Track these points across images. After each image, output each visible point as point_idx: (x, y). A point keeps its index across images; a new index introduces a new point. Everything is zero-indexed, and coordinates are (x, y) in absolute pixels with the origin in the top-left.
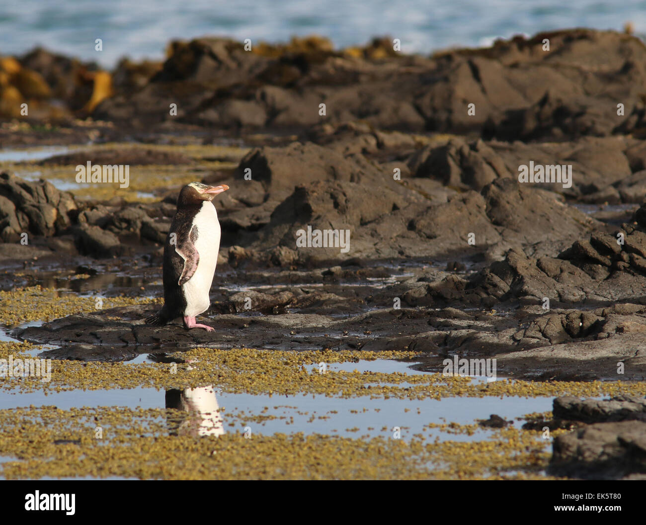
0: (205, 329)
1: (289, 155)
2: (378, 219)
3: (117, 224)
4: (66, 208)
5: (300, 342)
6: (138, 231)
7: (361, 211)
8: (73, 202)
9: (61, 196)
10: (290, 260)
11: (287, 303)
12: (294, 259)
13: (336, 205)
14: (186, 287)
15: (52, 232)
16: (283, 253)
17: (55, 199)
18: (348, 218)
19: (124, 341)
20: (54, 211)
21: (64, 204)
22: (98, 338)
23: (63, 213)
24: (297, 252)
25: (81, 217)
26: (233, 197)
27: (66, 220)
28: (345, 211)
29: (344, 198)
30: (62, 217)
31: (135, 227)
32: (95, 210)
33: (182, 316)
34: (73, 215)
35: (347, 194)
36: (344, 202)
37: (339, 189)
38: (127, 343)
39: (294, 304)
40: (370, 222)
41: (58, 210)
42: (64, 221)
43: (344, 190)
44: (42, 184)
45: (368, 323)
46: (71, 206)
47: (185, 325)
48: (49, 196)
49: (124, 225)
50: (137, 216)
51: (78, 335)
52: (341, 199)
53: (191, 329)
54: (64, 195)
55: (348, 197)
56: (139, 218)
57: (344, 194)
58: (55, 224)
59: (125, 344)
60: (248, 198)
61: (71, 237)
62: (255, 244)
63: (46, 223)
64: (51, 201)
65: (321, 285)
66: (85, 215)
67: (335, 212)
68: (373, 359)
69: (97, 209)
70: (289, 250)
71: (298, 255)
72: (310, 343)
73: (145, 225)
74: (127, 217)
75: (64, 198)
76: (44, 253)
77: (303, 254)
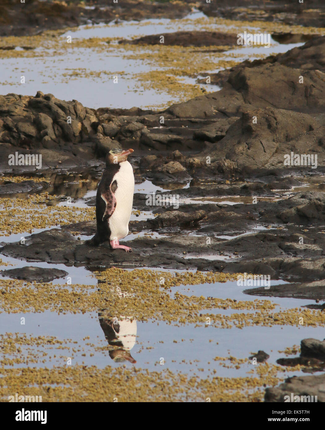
0: (124, 250)
1: (262, 73)
2: (298, 137)
3: (124, 134)
4: (90, 121)
5: (184, 263)
6: (138, 139)
7: (287, 131)
8: (95, 117)
9: (87, 112)
10: (231, 169)
11: (201, 219)
12: (234, 168)
13: (270, 126)
14: (111, 221)
15: (78, 139)
16: (226, 164)
17: (82, 114)
18: (278, 136)
19: (66, 259)
20: (80, 125)
21: (89, 119)
22: (50, 256)
23: (87, 124)
24: (236, 163)
25: (100, 127)
26: (215, 108)
27: (89, 129)
28: (275, 131)
29: (275, 121)
30: (86, 128)
31: (136, 136)
32: (111, 122)
33: (109, 241)
34: (94, 126)
35: (278, 118)
36: (275, 125)
37: (272, 115)
38: (68, 260)
39: (206, 220)
40: (292, 139)
41: (82, 124)
42: (87, 131)
43: (276, 116)
44: (74, 104)
45: (239, 245)
46: (94, 119)
47: (111, 246)
48: (78, 112)
49: (129, 135)
50: (138, 128)
51: (37, 253)
52: (273, 122)
53: (115, 249)
54: (89, 111)
55: (278, 120)
56: (139, 130)
57: (276, 119)
58: (81, 133)
59: (67, 261)
60: (225, 109)
61: (90, 144)
62: (213, 153)
63: (74, 133)
64: (80, 116)
65: (239, 196)
66: (102, 126)
67: (268, 131)
68: (224, 282)
69: (113, 121)
70: (231, 162)
71: (237, 165)
72: (190, 263)
73: (143, 134)
74: (130, 129)
75: (88, 114)
76: (67, 157)
77: (241, 165)
